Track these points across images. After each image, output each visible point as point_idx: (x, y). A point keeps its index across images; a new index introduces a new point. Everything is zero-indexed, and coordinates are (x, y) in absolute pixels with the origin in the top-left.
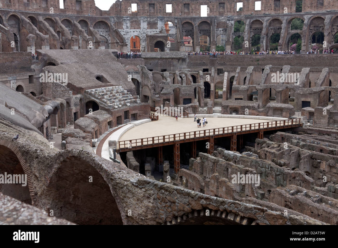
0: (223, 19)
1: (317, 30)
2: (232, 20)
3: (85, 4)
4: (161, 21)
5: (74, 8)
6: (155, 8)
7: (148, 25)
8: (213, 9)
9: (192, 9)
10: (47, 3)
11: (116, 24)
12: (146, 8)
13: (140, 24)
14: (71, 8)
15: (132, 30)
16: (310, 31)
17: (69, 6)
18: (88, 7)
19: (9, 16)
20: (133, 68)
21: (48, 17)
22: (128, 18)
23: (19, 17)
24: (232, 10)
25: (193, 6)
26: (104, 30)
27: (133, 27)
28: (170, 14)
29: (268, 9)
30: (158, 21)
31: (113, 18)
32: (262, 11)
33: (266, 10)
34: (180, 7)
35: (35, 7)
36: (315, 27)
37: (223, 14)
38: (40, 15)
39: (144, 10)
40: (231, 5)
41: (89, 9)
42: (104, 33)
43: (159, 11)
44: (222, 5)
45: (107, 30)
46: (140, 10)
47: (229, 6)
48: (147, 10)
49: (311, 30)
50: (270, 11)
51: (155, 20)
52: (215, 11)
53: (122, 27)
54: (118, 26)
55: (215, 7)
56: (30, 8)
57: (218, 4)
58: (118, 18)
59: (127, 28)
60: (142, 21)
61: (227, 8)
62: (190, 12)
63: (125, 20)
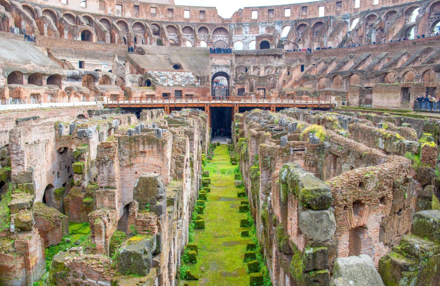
0: (339, 18)
1: (438, 18)
2: (348, 19)
3: (208, 13)
4: (279, 25)
5: (197, 17)
6: (274, 13)
7: (266, 29)
8: (330, 9)
9: (310, 12)
10: (173, 14)
11: (236, 29)
12: (265, 14)
13: (259, 29)
14: (194, 17)
15: (250, 35)
16: (430, 20)
17: (193, 16)
18: (211, 16)
19: (134, 23)
20: (223, 62)
21: (170, 24)
22: (248, 24)
23: (144, 24)
24: (349, 8)
25: (311, 8)
26: (225, 36)
27: (252, 32)
28: (288, 18)
29: (385, 2)
30: (276, 26)
31: (234, 24)
32: (379, 5)
33: (384, 3)
34: (298, 11)
35: (161, 17)
36: (436, 14)
37: (340, 13)
38: (163, 22)
39: (263, 16)
40: (348, 3)
41: (212, 17)
42: (224, 38)
43: (277, 16)
44: (339, 4)
45: (227, 36)
46: (260, 16)
47: (346, 4)
48: (266, 16)
49: (432, 18)
50: (388, 4)
51: (274, 25)
52: (332, 10)
53: (242, 33)
54: (238, 32)
55: (332, 7)
56: (157, 18)
57: (335, 3)
58: (238, 24)
59: (246, 33)
60: (260, 27)
61: (344, 6)
62: (308, 14)
63: (244, 26)
